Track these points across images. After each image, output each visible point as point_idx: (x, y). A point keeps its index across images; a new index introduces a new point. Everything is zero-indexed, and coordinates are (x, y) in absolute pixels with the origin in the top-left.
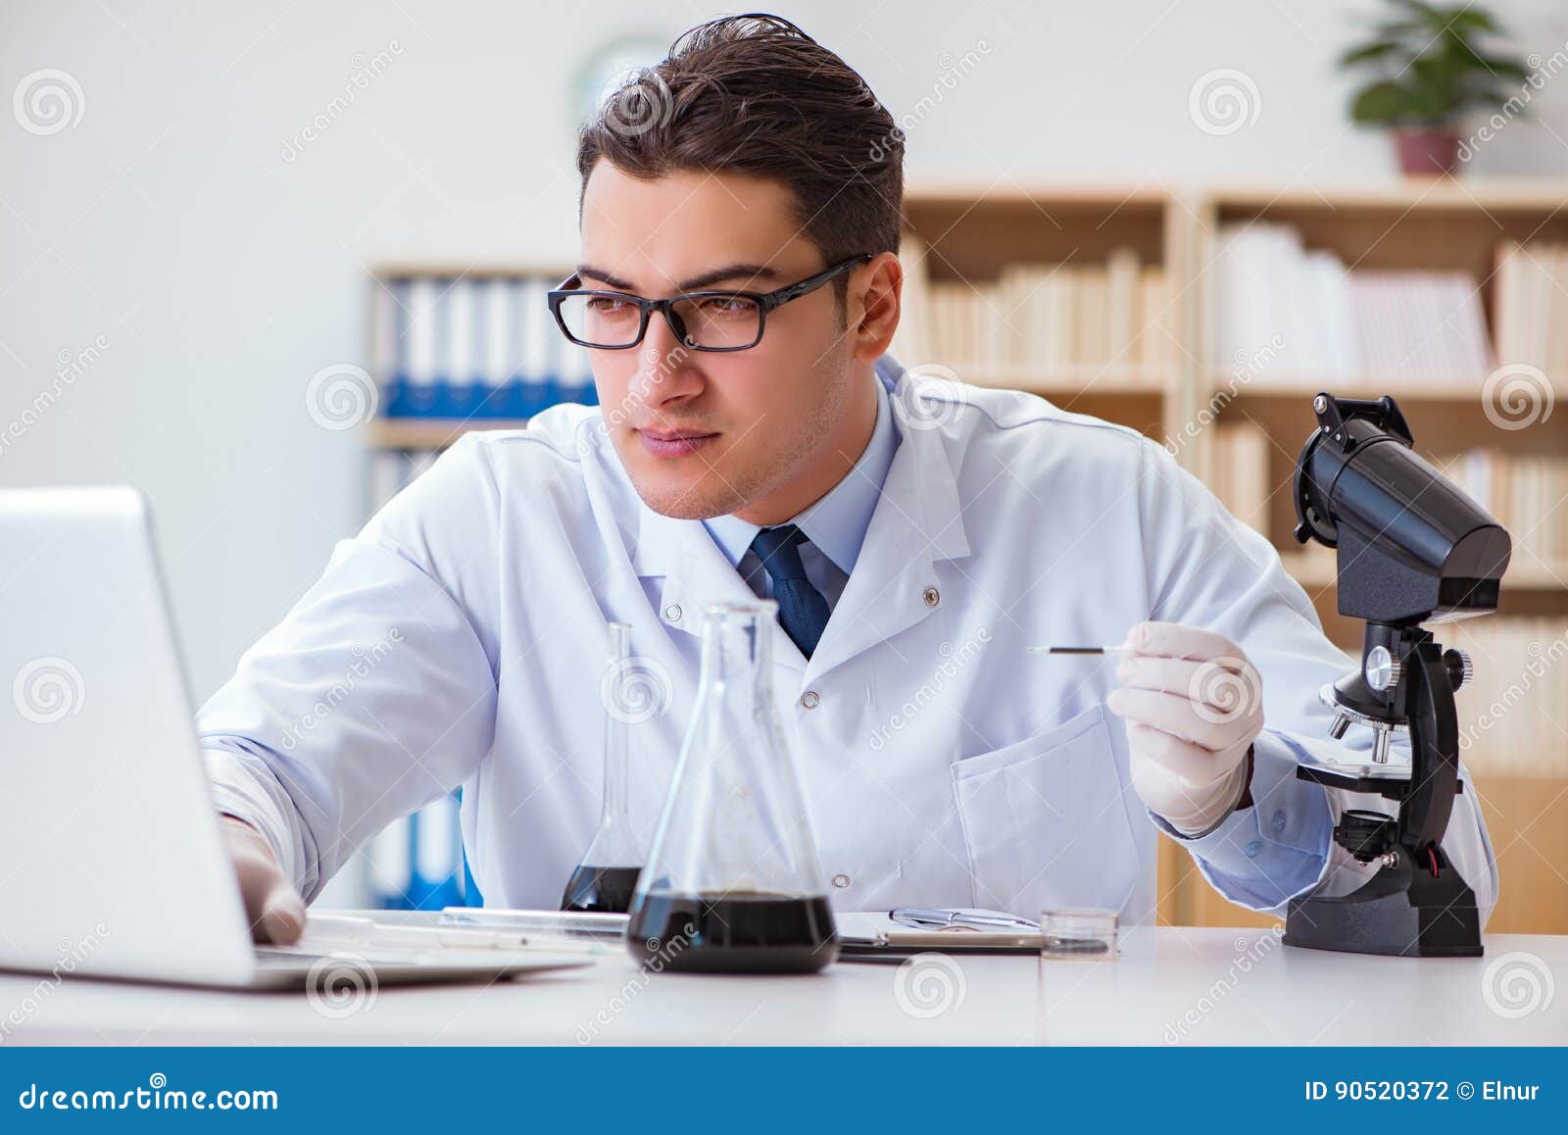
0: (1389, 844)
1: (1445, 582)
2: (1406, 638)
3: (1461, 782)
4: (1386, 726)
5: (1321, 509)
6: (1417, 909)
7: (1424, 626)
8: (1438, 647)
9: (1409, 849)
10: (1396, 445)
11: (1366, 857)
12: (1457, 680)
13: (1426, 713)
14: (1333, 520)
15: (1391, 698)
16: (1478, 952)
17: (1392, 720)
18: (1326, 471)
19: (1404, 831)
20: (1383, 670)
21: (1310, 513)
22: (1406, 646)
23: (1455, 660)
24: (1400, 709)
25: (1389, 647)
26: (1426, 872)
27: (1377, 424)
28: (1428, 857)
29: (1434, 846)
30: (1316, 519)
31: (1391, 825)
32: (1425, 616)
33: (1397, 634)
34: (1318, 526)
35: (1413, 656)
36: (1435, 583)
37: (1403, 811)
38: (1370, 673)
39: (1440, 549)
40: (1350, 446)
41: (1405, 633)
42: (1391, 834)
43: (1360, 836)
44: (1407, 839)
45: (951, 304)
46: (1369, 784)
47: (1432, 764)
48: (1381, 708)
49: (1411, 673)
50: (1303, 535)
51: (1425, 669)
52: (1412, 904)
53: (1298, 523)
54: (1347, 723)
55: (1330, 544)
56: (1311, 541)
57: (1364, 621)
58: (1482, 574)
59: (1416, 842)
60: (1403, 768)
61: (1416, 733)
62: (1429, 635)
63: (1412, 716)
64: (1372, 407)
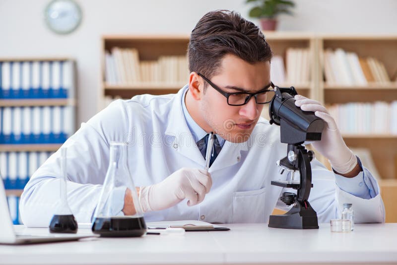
0: (295, 201)
1: (308, 134)
4: (293, 171)
5: (276, 116)
6: (301, 217)
7: (302, 145)
8: (306, 150)
9: (299, 202)
11: (289, 204)
12: (311, 159)
13: (303, 167)
14: (279, 118)
15: (294, 163)
16: (318, 228)
17: (295, 169)
18: (277, 106)
19: (298, 197)
20: (292, 157)
21: (273, 116)
22: (298, 150)
23: (311, 153)
24: (297, 166)
25: (294, 151)
26: (304, 208)
27: (290, 94)
28: (304, 204)
29: (306, 201)
30: (275, 118)
31: (295, 196)
32: (303, 142)
33: (296, 147)
34: (275, 120)
35: (300, 152)
36: (305, 134)
37: (298, 192)
38: (289, 157)
39: (306, 125)
40: (283, 99)
41: (298, 147)
42: (295, 198)
43: (287, 199)
44: (299, 199)
45: (146, 67)
46: (289, 186)
47: (305, 180)
48: (292, 166)
49: (299, 157)
50: (271, 122)
51: (303, 156)
52: (301, 216)
53: (270, 119)
54: (283, 170)
55: (278, 124)
56: (273, 124)
57: (287, 144)
58: (317, 132)
59: (301, 200)
60: (298, 181)
61: (301, 172)
62: (304, 147)
63: (300, 168)
64: (289, 89)
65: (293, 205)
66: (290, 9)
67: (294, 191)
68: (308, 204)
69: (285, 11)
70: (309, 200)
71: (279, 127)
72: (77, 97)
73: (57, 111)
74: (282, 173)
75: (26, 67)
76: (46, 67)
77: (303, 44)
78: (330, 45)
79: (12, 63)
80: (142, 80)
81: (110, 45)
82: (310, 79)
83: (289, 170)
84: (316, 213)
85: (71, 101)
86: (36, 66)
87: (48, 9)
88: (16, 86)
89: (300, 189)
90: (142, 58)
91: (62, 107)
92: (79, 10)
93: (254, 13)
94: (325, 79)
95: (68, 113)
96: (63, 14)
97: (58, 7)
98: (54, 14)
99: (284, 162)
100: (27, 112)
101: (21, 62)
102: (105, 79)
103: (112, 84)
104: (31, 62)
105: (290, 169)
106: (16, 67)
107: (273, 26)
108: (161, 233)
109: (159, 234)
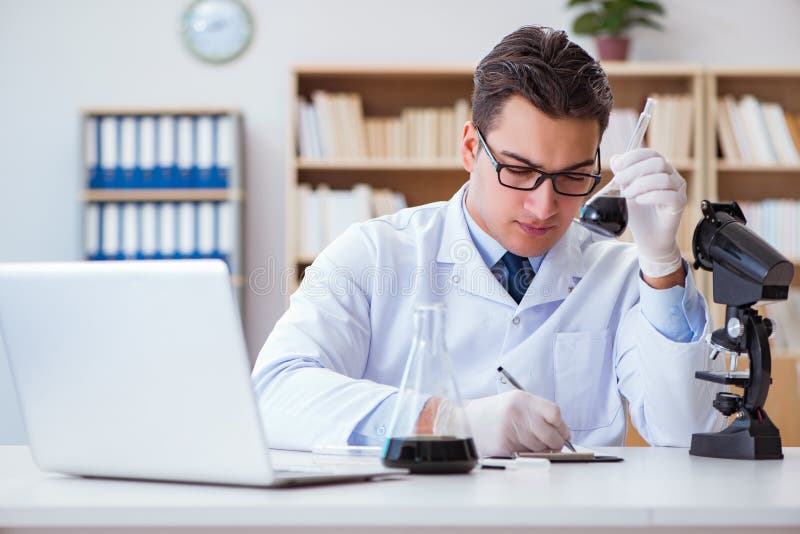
0: (739, 408)
1: (765, 289)
2: (746, 313)
3: (772, 379)
4: (736, 354)
5: (705, 254)
6: (753, 439)
7: (753, 307)
8: (761, 317)
9: (749, 410)
10: (739, 224)
11: (728, 413)
12: (770, 332)
13: (756, 347)
14: (711, 259)
15: (739, 341)
16: (781, 457)
17: (739, 351)
18: (707, 236)
19: (745, 402)
20: (735, 328)
21: (700, 255)
22: (746, 317)
23: (768, 323)
24: (743, 346)
25: (738, 317)
26: (756, 421)
27: (730, 214)
28: (757, 413)
29: (760, 409)
30: (703, 258)
31: (740, 399)
32: (754, 303)
33: (741, 312)
34: (704, 262)
35: (749, 320)
36: (760, 289)
37: (746, 393)
38: (730, 329)
39: (763, 272)
40: (719, 225)
41: (745, 311)
42: (740, 403)
43: (725, 405)
44: (747, 406)
45: (375, 126)
46: (730, 381)
47: (759, 371)
48: (734, 346)
49: (749, 330)
50: (697, 266)
51: (755, 327)
52: (751, 436)
53: (694, 260)
54: (718, 352)
55: (710, 269)
56: (700, 269)
57: (725, 306)
58: (780, 284)
59: (751, 407)
60: (746, 373)
61: (751, 357)
62: (756, 312)
63: (749, 349)
64: (727, 206)
65: (737, 415)
66: (654, 17)
67: (740, 392)
68: (764, 415)
69: (644, 22)
70: (765, 408)
71: (711, 274)
72: (244, 184)
73: (206, 211)
74: (714, 358)
75: (147, 126)
76: (185, 126)
77: (679, 85)
78: (730, 87)
79: (120, 117)
80: (369, 154)
81: (309, 86)
82: (692, 154)
83: (729, 352)
84: (778, 431)
85: (233, 193)
86: (166, 125)
87: (188, 15)
88: (128, 162)
89: (750, 386)
90: (369, 112)
91: (216, 203)
92: (249, 17)
93: (583, 25)
94: (720, 154)
95: (228, 215)
96: (217, 26)
97: (206, 12)
98: (199, 25)
99: (720, 337)
100: (149, 212)
101: (139, 117)
102: (298, 153)
103: (313, 159)
104: (156, 117)
105: (731, 350)
106: (129, 126)
107: (620, 52)
108: (506, 466)
109: (503, 468)
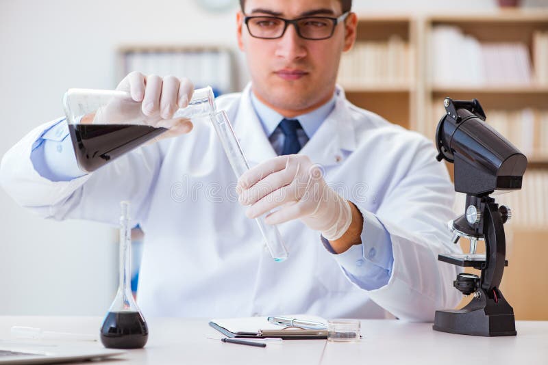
0: (477, 288)
1: (499, 178)
2: (483, 201)
3: (507, 261)
4: (475, 239)
5: (448, 147)
6: (488, 317)
7: (491, 196)
8: (497, 205)
9: (485, 290)
10: (479, 120)
11: (467, 293)
12: (505, 218)
13: (492, 232)
14: (452, 151)
15: (477, 227)
16: (515, 334)
17: (477, 236)
18: (449, 130)
19: (483, 282)
20: (473, 216)
21: (443, 148)
22: (483, 205)
23: (504, 210)
24: (481, 231)
25: (476, 206)
26: (492, 300)
27: (470, 111)
28: (493, 293)
29: (496, 289)
30: (445, 151)
31: (478, 280)
32: (491, 192)
33: (479, 200)
34: (446, 154)
35: (486, 209)
36: (495, 179)
37: (483, 274)
38: (468, 216)
39: (498, 163)
40: (459, 120)
41: (482, 199)
42: (478, 284)
43: (464, 285)
44: (484, 286)
46: (468, 263)
47: (494, 255)
48: (472, 231)
49: (485, 216)
50: (439, 158)
51: (491, 214)
52: (486, 314)
53: (437, 153)
54: (458, 237)
55: (451, 161)
56: (443, 161)
57: (464, 195)
58: (514, 174)
59: (488, 287)
60: (482, 257)
61: (487, 241)
62: (493, 200)
63: (486, 234)
64: (469, 103)
65: (474, 295)
67: (477, 273)
68: (499, 294)
74: (456, 242)
83: (468, 237)
84: (512, 309)
89: (487, 268)
105: (470, 235)
108: (267, 344)
109: (264, 346)
